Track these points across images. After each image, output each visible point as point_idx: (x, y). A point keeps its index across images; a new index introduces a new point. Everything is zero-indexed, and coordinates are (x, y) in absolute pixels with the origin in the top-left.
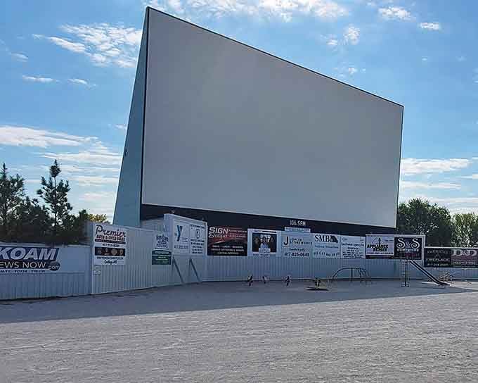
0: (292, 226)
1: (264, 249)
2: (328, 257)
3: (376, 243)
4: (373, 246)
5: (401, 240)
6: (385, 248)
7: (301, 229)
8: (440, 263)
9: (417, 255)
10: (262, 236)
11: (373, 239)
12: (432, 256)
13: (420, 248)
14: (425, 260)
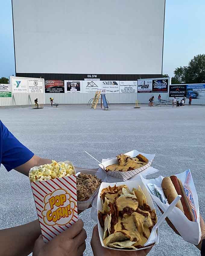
0: (88, 78)
1: (73, 90)
2: (111, 92)
3: (143, 84)
4: (141, 85)
5: (156, 81)
6: (147, 86)
7: (94, 79)
8: (179, 94)
9: (165, 90)
10: (72, 83)
11: (141, 82)
12: (174, 90)
13: (167, 86)
14: (170, 92)
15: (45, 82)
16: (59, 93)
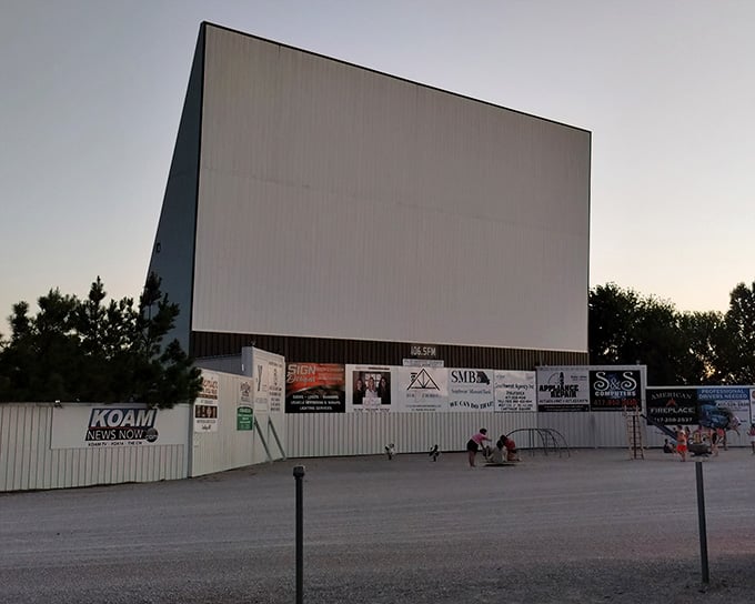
0: (415, 357)
1: (371, 399)
2: (474, 409)
3: (555, 382)
4: (551, 387)
5: (601, 375)
6: (573, 391)
7: (428, 362)
8: (677, 416)
9: (633, 402)
11: (550, 375)
12: (661, 402)
13: (638, 390)
14: (648, 411)
15: (287, 370)
16: (329, 411)
